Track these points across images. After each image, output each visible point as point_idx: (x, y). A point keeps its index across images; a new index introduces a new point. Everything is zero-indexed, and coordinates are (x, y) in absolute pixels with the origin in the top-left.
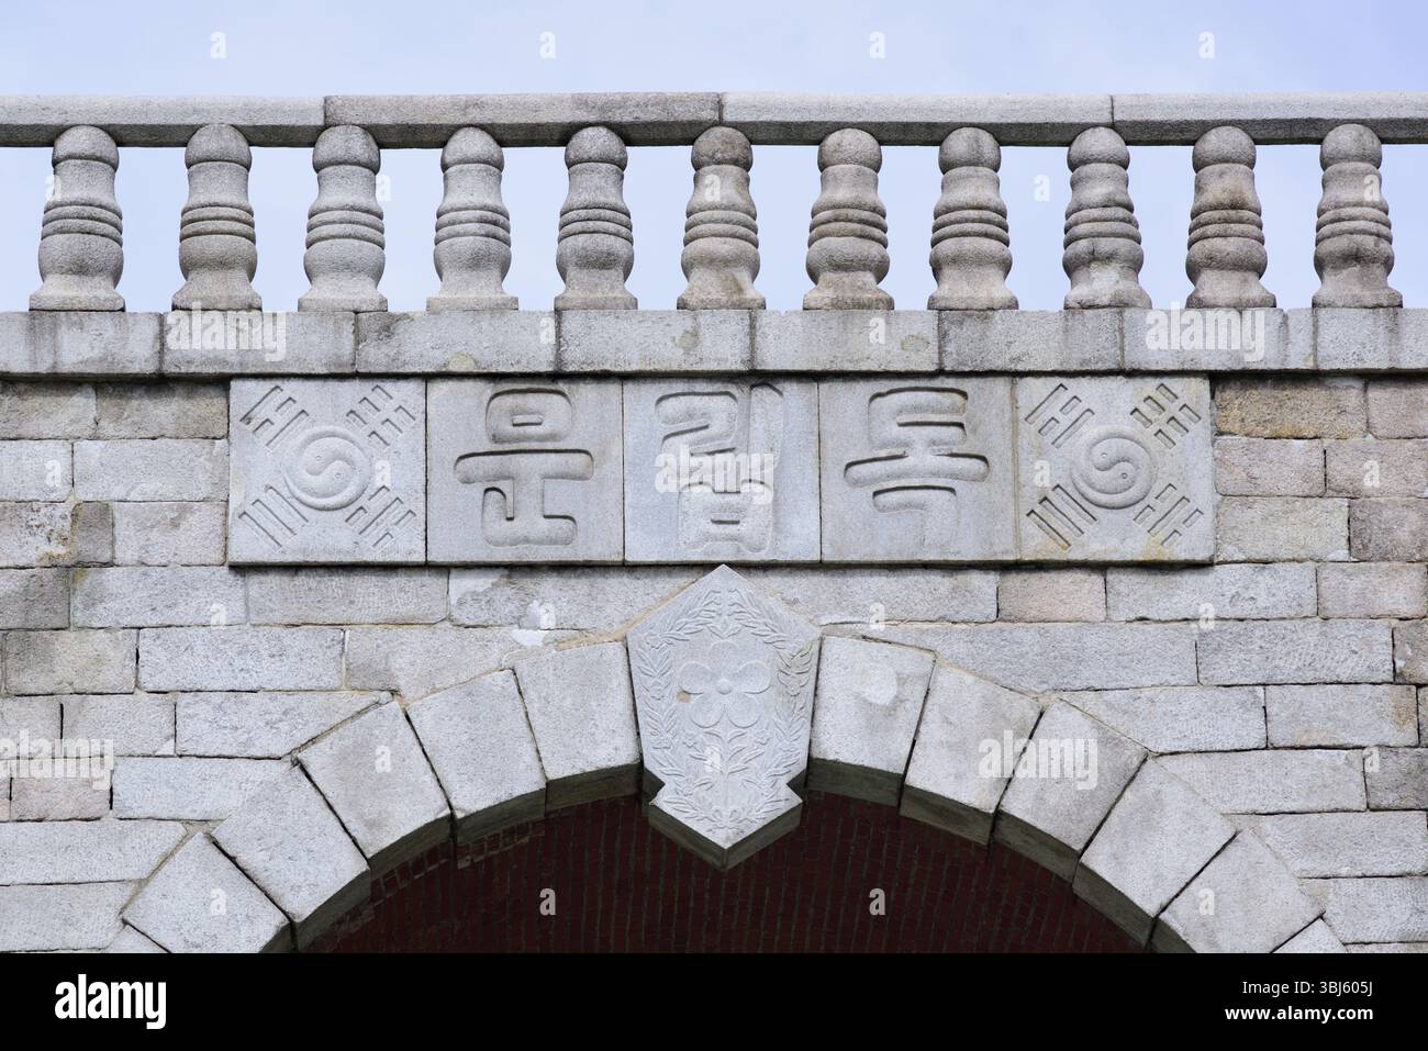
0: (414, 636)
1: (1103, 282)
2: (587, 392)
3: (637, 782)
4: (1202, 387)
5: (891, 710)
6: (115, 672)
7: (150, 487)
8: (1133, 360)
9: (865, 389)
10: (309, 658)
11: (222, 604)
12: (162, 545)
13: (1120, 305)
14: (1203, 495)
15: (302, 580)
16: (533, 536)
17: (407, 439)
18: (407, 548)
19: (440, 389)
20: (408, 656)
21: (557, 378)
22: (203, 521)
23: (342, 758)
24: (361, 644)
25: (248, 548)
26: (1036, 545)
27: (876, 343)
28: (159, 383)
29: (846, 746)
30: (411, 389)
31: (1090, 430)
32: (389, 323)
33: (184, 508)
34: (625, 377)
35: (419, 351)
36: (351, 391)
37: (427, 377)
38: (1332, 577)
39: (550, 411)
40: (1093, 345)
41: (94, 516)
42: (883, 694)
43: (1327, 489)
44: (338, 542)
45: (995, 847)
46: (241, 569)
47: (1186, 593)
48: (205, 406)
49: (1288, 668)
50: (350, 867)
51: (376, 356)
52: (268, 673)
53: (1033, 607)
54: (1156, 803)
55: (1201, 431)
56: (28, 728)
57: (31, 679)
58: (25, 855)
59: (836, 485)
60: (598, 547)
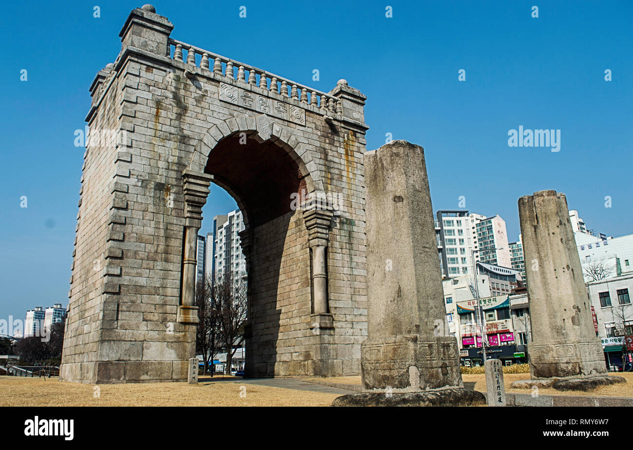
0: (236, 112)
1: (296, 98)
2: (253, 94)
3: (256, 132)
4: (304, 110)
5: (279, 132)
6: (207, 107)
7: (211, 90)
8: (299, 106)
9: (277, 101)
10: (226, 111)
11: (219, 103)
12: (212, 96)
13: (298, 101)
14: (304, 120)
15: (226, 104)
16: (247, 105)
17: (236, 92)
18: (236, 103)
19: (240, 89)
20: (235, 114)
21: (251, 91)
22: (216, 95)
23: (229, 122)
24: (232, 112)
25: (221, 98)
26: (291, 120)
27: (279, 98)
28: (213, 80)
29: (275, 134)
30: (237, 88)
31: (296, 111)
32: (236, 81)
33: (215, 93)
34: (256, 93)
35: (238, 85)
36: (232, 87)
37: (239, 88)
38: (313, 130)
39: (250, 94)
40: (296, 103)
41: (206, 91)
42: (278, 130)
43: (313, 122)
44: (229, 100)
46: (221, 101)
47: (303, 128)
48: (217, 84)
49: (310, 137)
50: (230, 133)
51: (234, 84)
52: (222, 111)
53: (290, 126)
54: (300, 146)
55: (304, 114)
56: (199, 110)
57: (199, 105)
58: (198, 123)
59: (274, 109)
60: (254, 109)
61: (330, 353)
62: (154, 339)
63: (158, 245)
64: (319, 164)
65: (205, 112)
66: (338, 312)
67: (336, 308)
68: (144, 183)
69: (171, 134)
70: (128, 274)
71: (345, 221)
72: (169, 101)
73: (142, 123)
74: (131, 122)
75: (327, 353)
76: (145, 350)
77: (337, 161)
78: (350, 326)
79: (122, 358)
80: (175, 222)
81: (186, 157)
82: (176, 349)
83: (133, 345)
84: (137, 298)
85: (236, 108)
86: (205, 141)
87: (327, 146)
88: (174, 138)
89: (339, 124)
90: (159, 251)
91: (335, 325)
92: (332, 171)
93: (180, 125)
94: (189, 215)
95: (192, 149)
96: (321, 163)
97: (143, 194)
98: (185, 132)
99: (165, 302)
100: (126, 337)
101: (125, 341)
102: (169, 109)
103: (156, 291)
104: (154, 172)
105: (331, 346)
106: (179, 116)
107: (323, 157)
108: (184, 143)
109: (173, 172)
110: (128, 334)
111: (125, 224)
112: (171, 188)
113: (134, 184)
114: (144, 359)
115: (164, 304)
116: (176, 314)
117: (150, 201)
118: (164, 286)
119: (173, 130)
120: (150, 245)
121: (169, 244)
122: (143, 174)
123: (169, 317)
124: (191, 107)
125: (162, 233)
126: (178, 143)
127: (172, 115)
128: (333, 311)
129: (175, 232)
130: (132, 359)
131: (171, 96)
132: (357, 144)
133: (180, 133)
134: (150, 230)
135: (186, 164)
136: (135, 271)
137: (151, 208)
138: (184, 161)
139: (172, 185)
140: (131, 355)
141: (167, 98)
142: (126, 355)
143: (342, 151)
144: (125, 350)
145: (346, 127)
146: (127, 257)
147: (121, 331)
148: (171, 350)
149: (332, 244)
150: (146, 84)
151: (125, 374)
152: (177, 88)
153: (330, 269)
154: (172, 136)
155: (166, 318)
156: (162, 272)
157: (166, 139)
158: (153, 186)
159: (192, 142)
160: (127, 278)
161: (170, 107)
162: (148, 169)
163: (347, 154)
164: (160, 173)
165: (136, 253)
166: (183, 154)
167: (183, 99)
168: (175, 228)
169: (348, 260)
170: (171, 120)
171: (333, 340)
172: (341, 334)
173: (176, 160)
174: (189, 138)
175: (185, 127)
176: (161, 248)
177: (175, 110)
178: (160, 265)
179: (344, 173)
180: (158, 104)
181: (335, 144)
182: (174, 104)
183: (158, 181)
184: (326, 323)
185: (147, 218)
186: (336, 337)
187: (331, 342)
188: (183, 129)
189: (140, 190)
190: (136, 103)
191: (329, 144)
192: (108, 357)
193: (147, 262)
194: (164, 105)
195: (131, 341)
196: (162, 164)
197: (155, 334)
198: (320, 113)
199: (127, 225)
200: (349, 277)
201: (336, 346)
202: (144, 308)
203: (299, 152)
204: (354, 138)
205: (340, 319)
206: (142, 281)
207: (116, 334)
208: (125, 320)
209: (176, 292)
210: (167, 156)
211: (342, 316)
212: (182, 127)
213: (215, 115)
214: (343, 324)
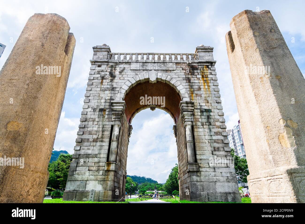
1: (171, 59)
2: (147, 63)
3: (149, 78)
4: (175, 63)
5: (161, 76)
6: (125, 74)
7: (127, 67)
8: (172, 62)
9: (160, 63)
10: (134, 74)
12: (127, 69)
13: (171, 60)
14: (175, 67)
15: (134, 70)
16: (144, 69)
17: (139, 65)
18: (139, 69)
19: (140, 63)
20: (138, 73)
21: (146, 62)
22: (129, 68)
23: (135, 77)
24: (136, 73)
25: (131, 69)
26: (167, 69)
27: (160, 61)
28: (128, 63)
29: (158, 77)
30: (139, 63)
31: (170, 65)
32: (138, 60)
34: (149, 63)
35: (139, 61)
36: (136, 63)
37: (140, 62)
38: (181, 71)
39: (145, 64)
40: (170, 61)
41: (125, 68)
43: (181, 67)
44: (135, 69)
45: (166, 83)
46: (131, 70)
47: (175, 71)
48: (130, 64)
49: (179, 74)
50: (135, 82)
51: (137, 62)
52: (132, 74)
53: (167, 72)
54: (173, 80)
55: (175, 65)
56: (121, 76)
57: (121, 74)
58: (120, 81)
59: (158, 67)
60: (147, 69)
61: (198, 187)
62: (92, 179)
63: (99, 135)
64: (185, 85)
65: (124, 76)
66: (203, 162)
67: (201, 159)
68: (94, 110)
69: (107, 88)
70: (83, 149)
71: (204, 110)
72: (108, 76)
73: (95, 87)
74: (90, 87)
75: (196, 188)
76: (87, 185)
77: (196, 82)
78: (213, 170)
79: (75, 189)
80: (107, 124)
81: (114, 96)
82: (102, 185)
83: (81, 182)
84: (87, 160)
85: (138, 71)
86: (123, 87)
87: (190, 76)
88: (109, 89)
89: (197, 64)
90: (99, 138)
91: (201, 169)
92: (194, 87)
93: (112, 84)
94: (113, 120)
95: (117, 92)
96: (186, 85)
97: (94, 114)
98: (114, 86)
99: (100, 161)
100: (79, 179)
101: (78, 181)
102: (108, 79)
103: (96, 156)
104: (99, 104)
105: (199, 183)
106: (112, 81)
107: (187, 81)
108: (113, 90)
109: (107, 103)
110: (80, 178)
111: (84, 128)
112: (107, 110)
113: (90, 111)
114: (86, 189)
115: (99, 162)
116: (104, 166)
117: (97, 116)
118: (100, 153)
119: (109, 86)
120: (95, 135)
121: (104, 134)
122: (94, 106)
123: (101, 168)
124: (117, 76)
125: (101, 129)
126: (111, 91)
127: (108, 80)
128: (199, 162)
129: (107, 128)
130: (81, 190)
131: (108, 73)
132: (209, 71)
133: (112, 87)
134: (95, 129)
135: (114, 99)
136: (87, 148)
137: (97, 120)
138: (113, 98)
139: (107, 109)
140: (80, 187)
141: (106, 75)
142: (77, 187)
143: (200, 76)
144: (78, 185)
145: (201, 65)
146: (84, 142)
147: (76, 176)
148: (100, 185)
149: (196, 124)
150: (98, 72)
151: (75, 198)
152: (111, 70)
153: (196, 137)
154: (108, 89)
155: (99, 169)
156: (100, 147)
157: (105, 90)
158: (98, 110)
159: (117, 89)
160: (83, 151)
161: (108, 78)
162: (96, 104)
163: (203, 77)
164: (102, 105)
165: (88, 139)
166: (113, 95)
167: (114, 74)
168: (107, 126)
169: (208, 131)
170: (108, 82)
171: (200, 179)
172: (205, 175)
173: (109, 98)
174: (116, 88)
175: (114, 84)
176: (100, 136)
177: (110, 78)
178: (98, 144)
179: (202, 87)
180: (103, 78)
181: (195, 74)
182: (109, 76)
183: (101, 108)
184: (193, 168)
185: (95, 124)
186: (202, 177)
187: (199, 181)
188: (113, 85)
189: (92, 113)
190: (93, 79)
191: (191, 75)
192: (70, 188)
193: (93, 143)
194: (105, 77)
195: (81, 181)
196: (103, 101)
197: (92, 177)
198: (184, 62)
199: (85, 128)
200: (209, 141)
201: (202, 183)
202: (89, 164)
203: (172, 82)
204: (208, 68)
205: (205, 166)
206: (90, 152)
207: (74, 177)
208: (80, 170)
209: (105, 156)
210: (105, 97)
211: (206, 164)
212: (113, 84)
213: (128, 76)
214: (208, 169)
